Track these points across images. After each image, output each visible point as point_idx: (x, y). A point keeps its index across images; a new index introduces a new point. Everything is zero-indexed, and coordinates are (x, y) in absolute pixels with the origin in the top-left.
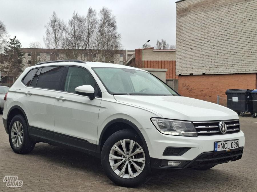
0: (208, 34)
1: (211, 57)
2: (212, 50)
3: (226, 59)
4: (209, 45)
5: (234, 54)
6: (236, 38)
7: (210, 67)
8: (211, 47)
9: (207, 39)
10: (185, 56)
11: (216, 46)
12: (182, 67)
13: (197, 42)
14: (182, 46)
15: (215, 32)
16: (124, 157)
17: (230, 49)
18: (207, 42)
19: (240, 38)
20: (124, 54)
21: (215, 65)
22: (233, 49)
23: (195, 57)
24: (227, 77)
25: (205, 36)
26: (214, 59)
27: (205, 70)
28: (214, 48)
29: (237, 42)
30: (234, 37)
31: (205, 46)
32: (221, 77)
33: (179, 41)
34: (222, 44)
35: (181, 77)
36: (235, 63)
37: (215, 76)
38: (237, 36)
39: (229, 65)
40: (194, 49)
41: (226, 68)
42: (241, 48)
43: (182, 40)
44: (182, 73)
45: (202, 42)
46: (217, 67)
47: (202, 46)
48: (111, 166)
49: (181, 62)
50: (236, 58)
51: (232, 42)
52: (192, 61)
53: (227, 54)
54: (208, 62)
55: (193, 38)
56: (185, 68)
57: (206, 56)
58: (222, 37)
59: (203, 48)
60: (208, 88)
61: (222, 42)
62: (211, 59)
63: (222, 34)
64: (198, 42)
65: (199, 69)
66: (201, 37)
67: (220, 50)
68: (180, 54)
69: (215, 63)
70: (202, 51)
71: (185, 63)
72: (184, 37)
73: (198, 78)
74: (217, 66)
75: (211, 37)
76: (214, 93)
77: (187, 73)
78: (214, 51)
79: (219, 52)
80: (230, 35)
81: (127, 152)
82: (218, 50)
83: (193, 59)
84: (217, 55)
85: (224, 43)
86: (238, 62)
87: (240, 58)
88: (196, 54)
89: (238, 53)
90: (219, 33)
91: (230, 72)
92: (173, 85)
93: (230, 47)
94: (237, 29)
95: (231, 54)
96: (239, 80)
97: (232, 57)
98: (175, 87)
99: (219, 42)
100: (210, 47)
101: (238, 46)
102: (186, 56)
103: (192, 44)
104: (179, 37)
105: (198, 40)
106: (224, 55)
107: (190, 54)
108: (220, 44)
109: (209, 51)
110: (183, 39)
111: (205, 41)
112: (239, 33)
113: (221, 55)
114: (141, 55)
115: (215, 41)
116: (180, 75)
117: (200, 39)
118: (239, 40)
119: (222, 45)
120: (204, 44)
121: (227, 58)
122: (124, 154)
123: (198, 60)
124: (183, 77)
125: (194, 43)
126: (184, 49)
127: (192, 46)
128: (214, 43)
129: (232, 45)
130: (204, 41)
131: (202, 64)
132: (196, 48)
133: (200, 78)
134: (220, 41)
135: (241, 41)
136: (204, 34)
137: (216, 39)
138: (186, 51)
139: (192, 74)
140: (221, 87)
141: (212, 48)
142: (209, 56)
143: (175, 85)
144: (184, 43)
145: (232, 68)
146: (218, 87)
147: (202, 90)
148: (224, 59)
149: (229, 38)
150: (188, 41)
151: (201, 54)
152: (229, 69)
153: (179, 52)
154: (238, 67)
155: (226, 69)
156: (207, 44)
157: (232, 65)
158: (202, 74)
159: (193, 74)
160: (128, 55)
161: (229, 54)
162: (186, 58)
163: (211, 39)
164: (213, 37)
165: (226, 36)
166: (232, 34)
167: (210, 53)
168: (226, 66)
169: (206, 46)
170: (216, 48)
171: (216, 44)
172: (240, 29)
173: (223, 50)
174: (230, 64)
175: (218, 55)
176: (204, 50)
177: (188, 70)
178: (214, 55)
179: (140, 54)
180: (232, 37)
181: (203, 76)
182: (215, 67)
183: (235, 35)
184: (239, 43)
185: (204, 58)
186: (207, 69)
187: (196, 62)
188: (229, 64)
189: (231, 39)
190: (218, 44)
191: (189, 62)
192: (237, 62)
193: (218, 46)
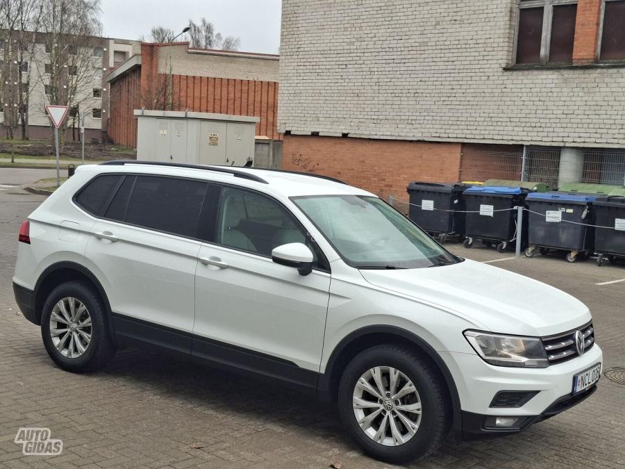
0: (359, 44)
1: (364, 98)
2: (366, 80)
3: (397, 107)
4: (360, 70)
5: (416, 95)
6: (422, 60)
7: (361, 120)
8: (365, 73)
9: (355, 55)
10: (301, 88)
11: (376, 73)
12: (294, 115)
13: (331, 59)
14: (296, 64)
15: (374, 39)
16: (381, 402)
17: (408, 83)
18: (354, 62)
19: (431, 60)
20: (105, 49)
21: (373, 117)
22: (415, 83)
23: (326, 95)
24: (397, 148)
25: (352, 47)
26: (369, 102)
27: (350, 128)
28: (370, 77)
29: (425, 68)
30: (418, 56)
31: (350, 70)
32: (384, 146)
33: (287, 50)
34: (391, 69)
35: (289, 136)
36: (419, 118)
37: (372, 142)
38: (426, 56)
39: (404, 120)
40: (325, 74)
41: (396, 126)
42: (431, 83)
43: (296, 50)
44: (293, 129)
45: (344, 59)
46: (377, 121)
47: (344, 70)
48: (358, 421)
49: (291, 102)
50: (420, 107)
51: (414, 68)
52: (319, 102)
53: (400, 95)
54: (355, 110)
55: (321, 49)
56: (302, 119)
57: (352, 95)
58: (391, 54)
59: (345, 74)
60: (353, 169)
61: (391, 65)
62: (362, 102)
63: (390, 46)
64: (334, 59)
65: (335, 124)
66: (341, 48)
67: (385, 84)
68: (289, 82)
69: (373, 113)
70: (343, 81)
71: (300, 105)
72: (300, 43)
73: (329, 143)
74: (377, 119)
75: (366, 51)
76: (365, 181)
77: (305, 129)
78: (371, 84)
79: (383, 88)
80: (409, 51)
81: (387, 392)
82: (381, 84)
83: (321, 98)
84: (377, 95)
85: (396, 69)
86: (425, 114)
87: (428, 107)
88: (329, 88)
89: (424, 95)
90: (384, 42)
91: (406, 136)
92: (269, 155)
93: (408, 80)
94: (425, 40)
95: (408, 95)
96: (424, 157)
97: (411, 103)
98: (274, 161)
99: (384, 65)
100: (361, 73)
101: (426, 79)
102: (304, 88)
103: (320, 63)
104: (287, 40)
105: (335, 55)
106: (393, 95)
107: (313, 85)
108: (387, 69)
109: (360, 84)
110: (298, 46)
111: (351, 59)
112: (430, 48)
113: (386, 95)
114: (157, 60)
115: (374, 62)
116: (288, 133)
117: (339, 52)
118: (430, 64)
119: (391, 73)
120: (348, 66)
121: (399, 103)
122: (380, 397)
123: (332, 102)
124: (296, 139)
125: (324, 60)
126: (299, 71)
127: (321, 67)
128: (373, 66)
129: (412, 76)
130: (347, 59)
131: (342, 113)
132: (328, 74)
133: (336, 144)
134: (386, 63)
135: (433, 68)
136: (349, 40)
137: (377, 58)
138: (305, 78)
139: (318, 133)
140: (383, 169)
141: (367, 77)
142: (358, 96)
143: (274, 156)
144: (299, 57)
145: (410, 126)
146: (375, 168)
147: (339, 173)
148: (393, 106)
149: (407, 57)
150: (310, 53)
151: (339, 88)
152: (404, 130)
153: (286, 78)
154: (423, 126)
155: (398, 130)
156: (356, 66)
157: (410, 121)
158: (341, 135)
159: (320, 134)
160: (116, 52)
161: (404, 95)
162: (304, 95)
163: (366, 55)
164: (369, 51)
165: (399, 53)
166: (414, 48)
167: (362, 88)
168: (398, 122)
169: (354, 70)
170: (375, 77)
171: (376, 69)
172: (432, 39)
173: (392, 84)
174: (407, 118)
175: (380, 95)
176: (348, 80)
177: (309, 122)
178: (370, 95)
179: (154, 56)
180: (414, 56)
181: (344, 141)
182: (372, 121)
183: (423, 52)
184: (429, 72)
185: (348, 98)
186: (352, 124)
187: (329, 105)
188: (403, 117)
189: (411, 61)
190: (380, 69)
191: (310, 105)
192: (422, 114)
193: (380, 73)
